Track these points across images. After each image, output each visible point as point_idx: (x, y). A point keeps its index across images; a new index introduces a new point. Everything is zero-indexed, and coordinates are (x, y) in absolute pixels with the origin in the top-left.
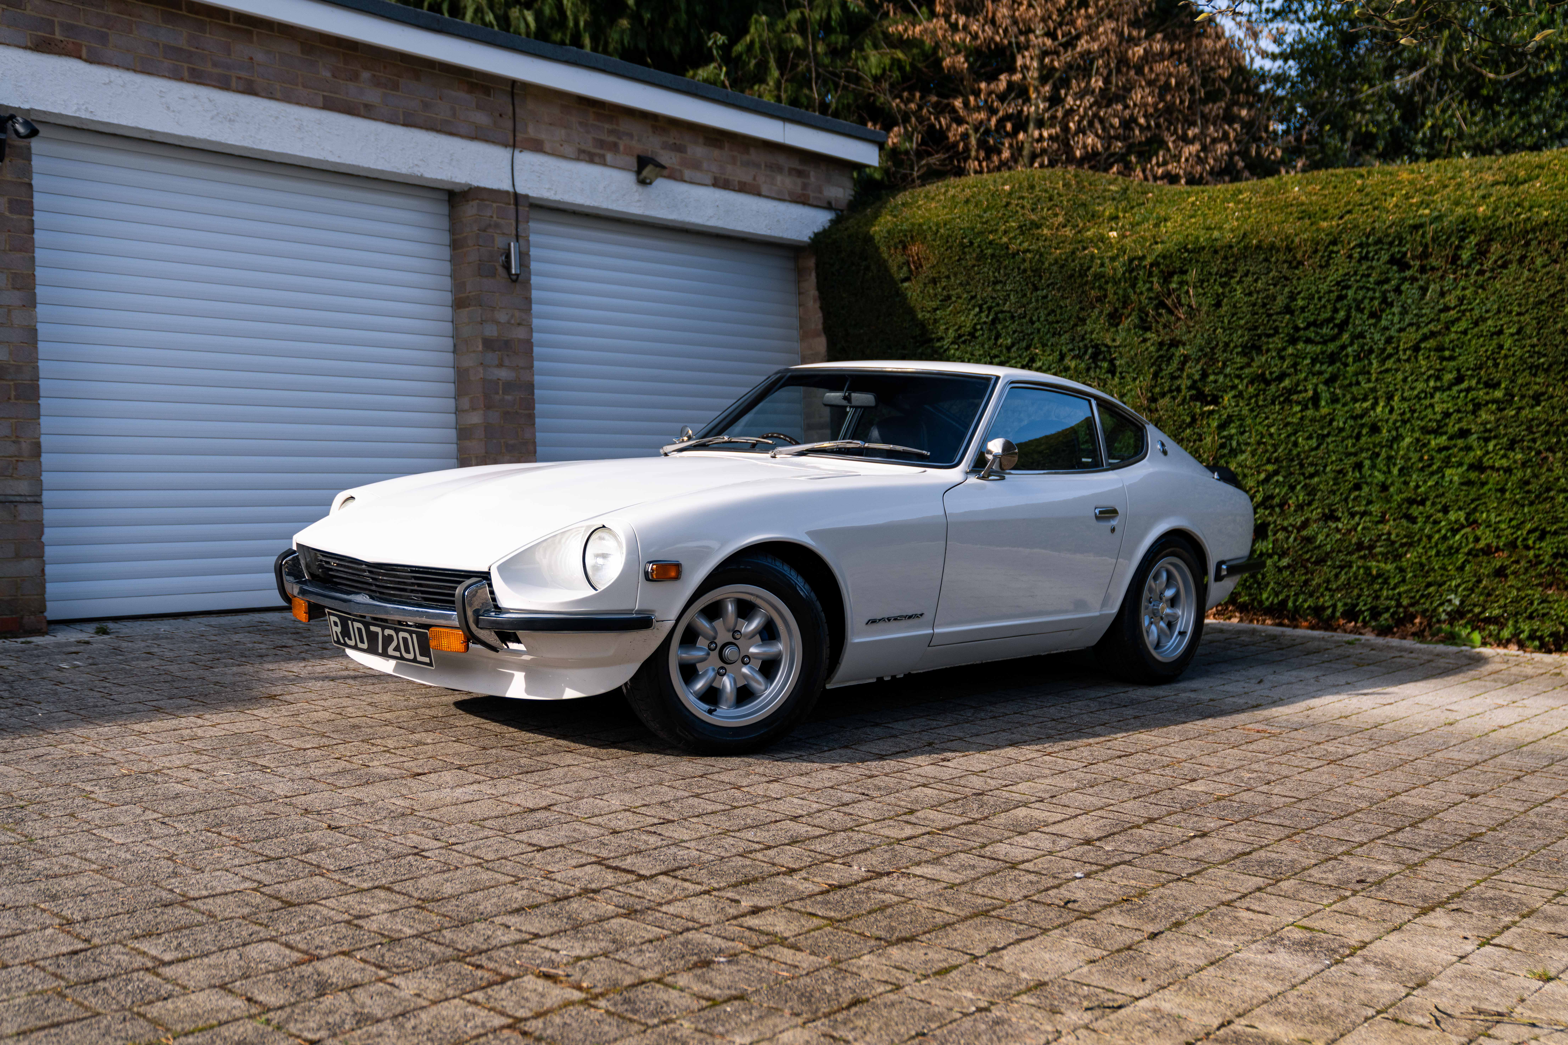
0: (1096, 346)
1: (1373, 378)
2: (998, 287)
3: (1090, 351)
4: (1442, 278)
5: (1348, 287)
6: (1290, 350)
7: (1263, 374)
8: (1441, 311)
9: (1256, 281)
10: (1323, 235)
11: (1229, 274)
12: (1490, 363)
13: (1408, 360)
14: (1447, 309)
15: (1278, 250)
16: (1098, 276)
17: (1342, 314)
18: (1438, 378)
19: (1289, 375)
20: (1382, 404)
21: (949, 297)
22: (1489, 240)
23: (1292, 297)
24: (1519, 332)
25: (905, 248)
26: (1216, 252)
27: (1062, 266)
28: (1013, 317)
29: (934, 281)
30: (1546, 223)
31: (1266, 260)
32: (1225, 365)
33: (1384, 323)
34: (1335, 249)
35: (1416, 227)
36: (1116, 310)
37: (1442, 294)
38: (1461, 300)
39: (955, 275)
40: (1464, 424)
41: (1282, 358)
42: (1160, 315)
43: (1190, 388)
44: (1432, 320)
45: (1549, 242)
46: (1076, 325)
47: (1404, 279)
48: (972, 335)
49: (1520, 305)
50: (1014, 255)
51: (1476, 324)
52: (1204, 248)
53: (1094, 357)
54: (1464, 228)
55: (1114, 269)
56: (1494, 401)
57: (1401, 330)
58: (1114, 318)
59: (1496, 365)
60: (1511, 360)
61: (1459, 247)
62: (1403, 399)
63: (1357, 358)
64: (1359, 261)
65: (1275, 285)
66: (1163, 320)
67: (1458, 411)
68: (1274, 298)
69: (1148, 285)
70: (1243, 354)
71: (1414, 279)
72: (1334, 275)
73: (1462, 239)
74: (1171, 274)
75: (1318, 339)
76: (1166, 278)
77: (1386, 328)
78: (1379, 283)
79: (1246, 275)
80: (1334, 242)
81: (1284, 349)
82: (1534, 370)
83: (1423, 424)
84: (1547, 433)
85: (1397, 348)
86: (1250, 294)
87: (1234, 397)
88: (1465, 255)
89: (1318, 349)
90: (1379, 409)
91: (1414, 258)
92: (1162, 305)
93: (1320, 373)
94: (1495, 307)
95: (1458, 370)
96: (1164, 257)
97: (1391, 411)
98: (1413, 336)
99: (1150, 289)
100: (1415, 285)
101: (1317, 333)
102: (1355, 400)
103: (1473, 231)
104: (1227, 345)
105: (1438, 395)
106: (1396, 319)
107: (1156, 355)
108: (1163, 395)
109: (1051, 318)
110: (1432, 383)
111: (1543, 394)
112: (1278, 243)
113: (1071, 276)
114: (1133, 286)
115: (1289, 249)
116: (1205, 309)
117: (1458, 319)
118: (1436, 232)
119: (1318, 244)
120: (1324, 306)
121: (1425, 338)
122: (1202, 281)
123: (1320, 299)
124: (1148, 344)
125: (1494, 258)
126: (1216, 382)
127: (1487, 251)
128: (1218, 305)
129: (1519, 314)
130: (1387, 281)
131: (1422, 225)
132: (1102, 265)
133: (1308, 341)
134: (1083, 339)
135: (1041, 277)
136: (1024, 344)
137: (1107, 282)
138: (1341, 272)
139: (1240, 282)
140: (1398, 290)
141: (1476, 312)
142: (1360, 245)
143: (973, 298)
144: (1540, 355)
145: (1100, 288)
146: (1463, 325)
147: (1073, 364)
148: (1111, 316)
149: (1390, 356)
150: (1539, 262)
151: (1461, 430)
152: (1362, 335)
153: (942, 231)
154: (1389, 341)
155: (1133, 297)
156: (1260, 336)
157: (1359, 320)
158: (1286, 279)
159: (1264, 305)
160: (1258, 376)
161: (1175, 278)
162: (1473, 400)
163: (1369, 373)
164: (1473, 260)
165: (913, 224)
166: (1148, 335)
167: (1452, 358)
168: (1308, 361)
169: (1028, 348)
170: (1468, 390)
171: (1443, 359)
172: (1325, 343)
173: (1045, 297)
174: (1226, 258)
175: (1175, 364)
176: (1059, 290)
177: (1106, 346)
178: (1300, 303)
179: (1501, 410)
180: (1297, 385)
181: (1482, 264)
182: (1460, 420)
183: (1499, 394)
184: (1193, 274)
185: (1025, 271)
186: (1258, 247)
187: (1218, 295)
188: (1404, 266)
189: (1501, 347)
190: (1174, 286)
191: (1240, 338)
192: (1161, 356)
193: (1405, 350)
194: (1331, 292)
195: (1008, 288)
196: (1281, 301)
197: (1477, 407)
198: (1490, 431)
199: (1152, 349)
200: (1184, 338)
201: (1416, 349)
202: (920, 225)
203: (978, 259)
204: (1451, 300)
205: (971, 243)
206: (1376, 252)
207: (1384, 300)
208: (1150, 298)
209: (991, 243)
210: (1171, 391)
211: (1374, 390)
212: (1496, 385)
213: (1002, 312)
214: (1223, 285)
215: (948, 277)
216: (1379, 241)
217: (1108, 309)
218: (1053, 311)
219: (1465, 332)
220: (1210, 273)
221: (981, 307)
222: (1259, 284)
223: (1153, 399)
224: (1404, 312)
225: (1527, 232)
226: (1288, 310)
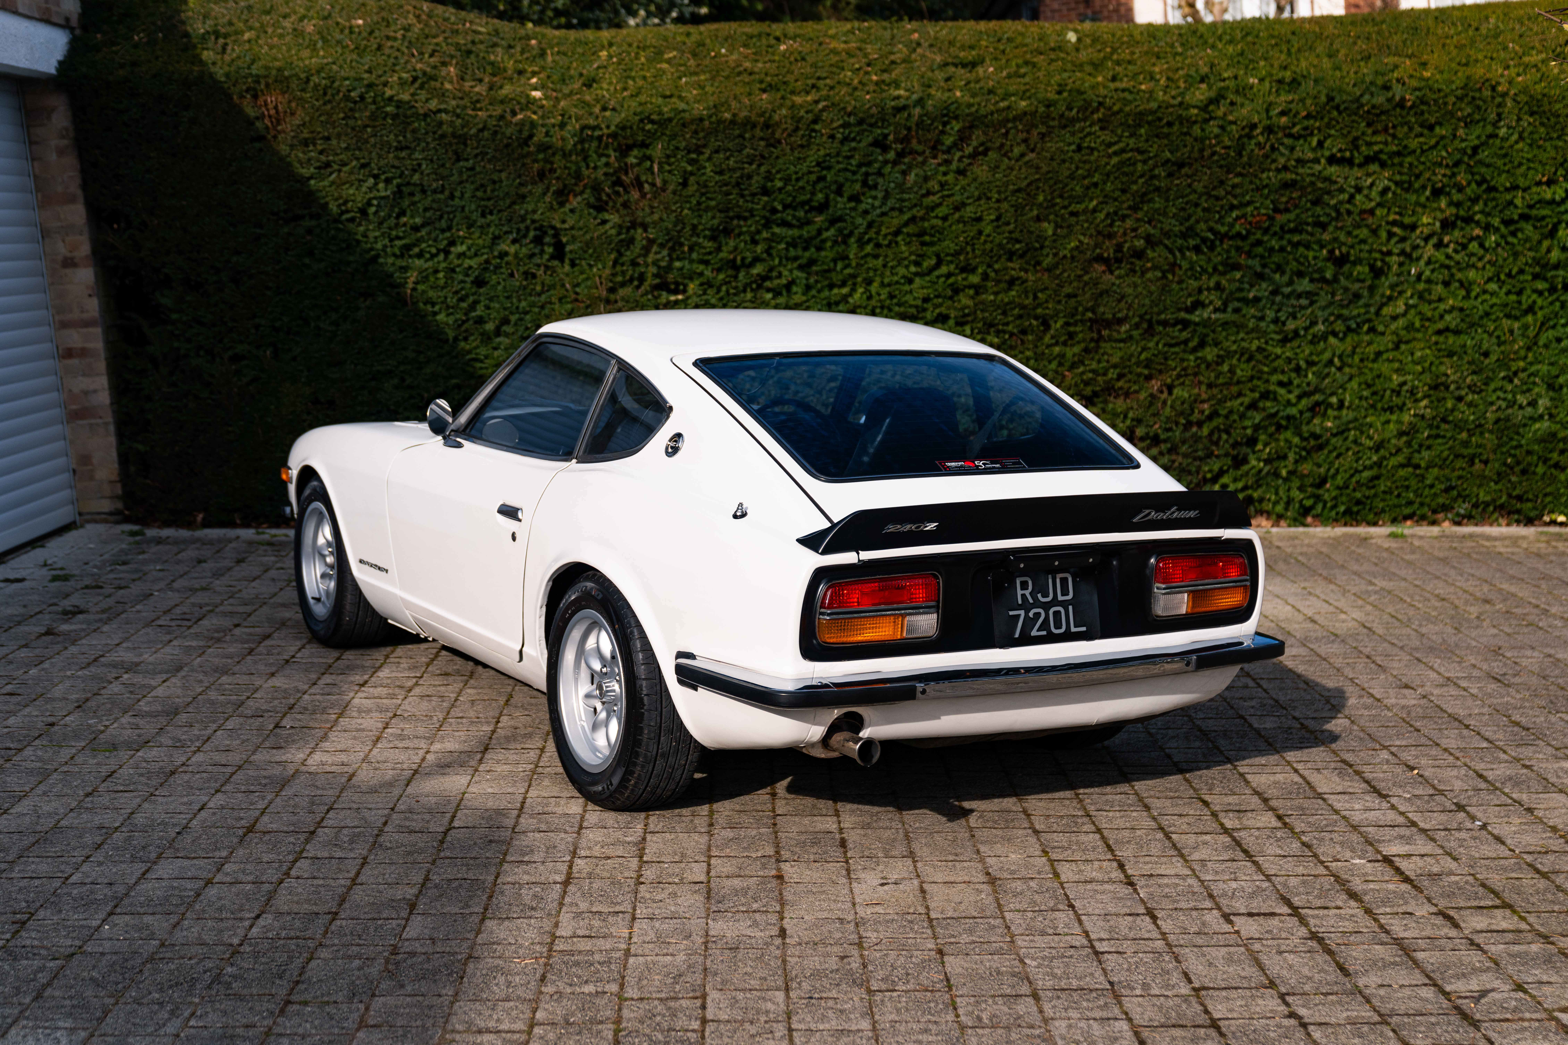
0: (540, 228)
1: (854, 264)
2: (403, 154)
3: (532, 234)
4: (924, 163)
5: (829, 168)
6: (765, 235)
7: (735, 260)
8: (923, 196)
9: (728, 158)
10: (802, 113)
11: (698, 150)
12: (969, 249)
13: (889, 246)
14: (929, 193)
15: (754, 126)
16: (544, 148)
17: (820, 196)
18: (917, 264)
19: (763, 260)
20: (861, 290)
21: (328, 165)
22: (972, 127)
23: (769, 177)
24: (998, 219)
25: (255, 97)
26: (684, 125)
27: (495, 133)
28: (424, 191)
29: (306, 143)
30: (1025, 113)
31: (741, 136)
32: (691, 249)
33: (863, 206)
34: (817, 127)
35: (898, 110)
36: (565, 186)
37: (926, 179)
38: (942, 185)
39: (339, 136)
40: (943, 310)
41: (755, 242)
42: (617, 193)
43: (655, 276)
44: (915, 205)
45: (1028, 132)
46: (514, 203)
47: (886, 162)
48: (363, 212)
49: (999, 193)
50: (426, 115)
51: (957, 209)
52: (670, 120)
53: (538, 240)
54: (948, 113)
55: (563, 139)
56: (970, 287)
57: (883, 214)
58: (562, 195)
59: (973, 250)
60: (988, 246)
61: (943, 132)
62: (882, 285)
63: (835, 242)
64: (842, 142)
65: (750, 164)
66: (621, 200)
67: (937, 297)
68: (749, 177)
69: (604, 160)
70: (713, 238)
71: (895, 163)
72: (814, 155)
73: (945, 124)
74: (629, 148)
75: (794, 222)
76: (624, 151)
77: (866, 212)
78: (860, 165)
79: (717, 151)
80: (815, 121)
81: (758, 232)
82: (1011, 255)
83: (902, 309)
84: (1020, 317)
85: (878, 233)
86: (721, 173)
87: (701, 284)
88: (948, 141)
89: (795, 232)
90: (857, 296)
91: (896, 141)
92: (618, 182)
93: (796, 258)
94: (976, 193)
95: (938, 256)
96: (624, 128)
97: (870, 298)
98: (896, 222)
99: (607, 164)
100: (897, 168)
101: (794, 216)
102: (831, 286)
103: (956, 118)
104: (694, 227)
105: (917, 280)
106: (877, 203)
107: (617, 239)
108: (623, 285)
109: (479, 194)
110: (913, 269)
111: (1018, 278)
112: (754, 118)
113: (507, 146)
114: (585, 159)
115: (767, 126)
116: (671, 187)
117: (940, 204)
118: (921, 116)
119: (799, 121)
120: (803, 188)
121: (906, 224)
122: (668, 157)
123: (798, 180)
124: (607, 226)
125: (975, 143)
126: (681, 269)
127: (969, 138)
128: (685, 184)
129: (998, 201)
130: (869, 164)
131: (904, 108)
132: (547, 134)
133: (785, 224)
134: (523, 219)
135: (466, 145)
136: (444, 224)
137: (554, 154)
138: (822, 153)
139: (709, 159)
140: (880, 173)
141: (957, 198)
142: (845, 125)
143: (363, 166)
144: (1018, 241)
145: (546, 161)
146: (942, 211)
147: (512, 249)
148: (559, 193)
149: (870, 240)
150: (1017, 151)
151: (940, 314)
152: (840, 219)
153: (315, 79)
154: (870, 225)
155: (585, 172)
156: (732, 219)
157: (841, 204)
158: (763, 157)
159: (738, 184)
160: (729, 261)
161: (635, 152)
162: (952, 285)
163: (847, 257)
164: (955, 145)
165: (267, 68)
166: (607, 216)
167: (932, 244)
168: (783, 246)
169: (449, 228)
170: (949, 275)
171: (923, 244)
172: (800, 227)
173: (472, 169)
174: (696, 132)
175: (637, 249)
176: (489, 161)
177: (553, 228)
178: (779, 184)
179: (977, 293)
180: (771, 270)
181: (962, 150)
182: (941, 305)
183: (975, 279)
184: (658, 150)
185: (443, 136)
186: (733, 122)
187: (685, 172)
188: (885, 149)
189: (980, 233)
190: (632, 160)
191: (711, 220)
192: (622, 241)
193: (886, 236)
194: (810, 172)
195: (417, 155)
196: (756, 182)
197: (956, 291)
198: (968, 315)
199: (613, 232)
200: (648, 220)
201: (897, 233)
202: (279, 70)
203: (373, 117)
204: (933, 185)
205: (362, 98)
206: (858, 133)
207: (865, 183)
208: (606, 174)
209: (391, 99)
210: (631, 280)
211: (854, 276)
212: (973, 270)
213: (408, 184)
214: (692, 162)
215: (328, 139)
216: (861, 122)
217: (555, 186)
218: (482, 185)
219: (945, 219)
220: (677, 148)
221: (376, 177)
222: (731, 162)
223: (612, 290)
224: (887, 195)
225: (1008, 121)
226: (765, 192)
